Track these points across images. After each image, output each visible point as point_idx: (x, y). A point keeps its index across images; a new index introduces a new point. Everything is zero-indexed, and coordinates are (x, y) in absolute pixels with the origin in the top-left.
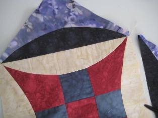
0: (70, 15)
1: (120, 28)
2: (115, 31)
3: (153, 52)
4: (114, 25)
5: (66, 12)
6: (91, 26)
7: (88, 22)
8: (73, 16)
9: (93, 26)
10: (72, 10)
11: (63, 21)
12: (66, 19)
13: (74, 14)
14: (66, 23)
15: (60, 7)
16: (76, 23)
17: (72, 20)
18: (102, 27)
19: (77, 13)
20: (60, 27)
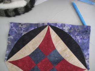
0: (22, 30)
1: (43, 24)
2: (42, 26)
3: (57, 27)
4: (41, 24)
5: (20, 29)
6: (32, 29)
7: (30, 28)
8: (23, 30)
9: (33, 29)
10: (22, 27)
11: (21, 34)
12: (21, 32)
13: (23, 28)
14: (22, 34)
15: (17, 29)
16: (26, 31)
17: (24, 31)
18: (36, 28)
19: (24, 27)
20: (21, 36)
